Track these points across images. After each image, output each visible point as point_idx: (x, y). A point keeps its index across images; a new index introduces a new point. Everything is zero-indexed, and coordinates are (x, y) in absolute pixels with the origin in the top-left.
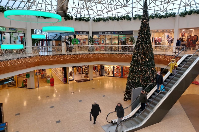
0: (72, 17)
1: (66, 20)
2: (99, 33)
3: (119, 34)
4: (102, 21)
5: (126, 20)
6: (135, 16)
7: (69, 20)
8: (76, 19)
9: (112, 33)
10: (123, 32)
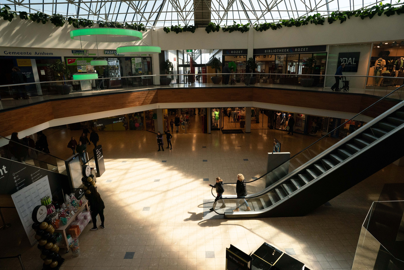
0: (218, 27)
1: (208, 33)
2: (266, 51)
3: (300, 51)
4: (270, 29)
5: (314, 24)
6: (332, 15)
7: (214, 31)
8: (225, 30)
9: (287, 50)
10: (307, 48)
